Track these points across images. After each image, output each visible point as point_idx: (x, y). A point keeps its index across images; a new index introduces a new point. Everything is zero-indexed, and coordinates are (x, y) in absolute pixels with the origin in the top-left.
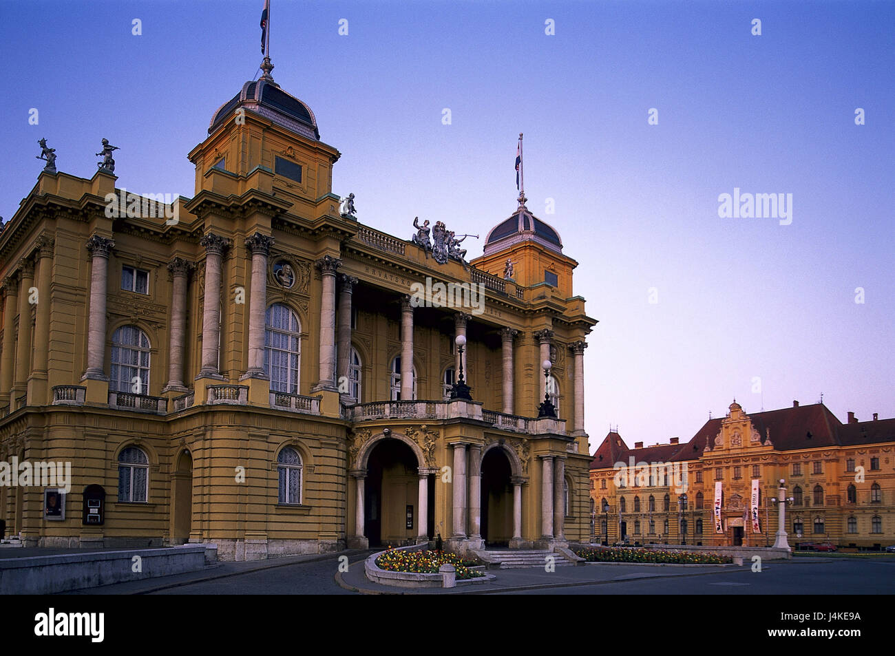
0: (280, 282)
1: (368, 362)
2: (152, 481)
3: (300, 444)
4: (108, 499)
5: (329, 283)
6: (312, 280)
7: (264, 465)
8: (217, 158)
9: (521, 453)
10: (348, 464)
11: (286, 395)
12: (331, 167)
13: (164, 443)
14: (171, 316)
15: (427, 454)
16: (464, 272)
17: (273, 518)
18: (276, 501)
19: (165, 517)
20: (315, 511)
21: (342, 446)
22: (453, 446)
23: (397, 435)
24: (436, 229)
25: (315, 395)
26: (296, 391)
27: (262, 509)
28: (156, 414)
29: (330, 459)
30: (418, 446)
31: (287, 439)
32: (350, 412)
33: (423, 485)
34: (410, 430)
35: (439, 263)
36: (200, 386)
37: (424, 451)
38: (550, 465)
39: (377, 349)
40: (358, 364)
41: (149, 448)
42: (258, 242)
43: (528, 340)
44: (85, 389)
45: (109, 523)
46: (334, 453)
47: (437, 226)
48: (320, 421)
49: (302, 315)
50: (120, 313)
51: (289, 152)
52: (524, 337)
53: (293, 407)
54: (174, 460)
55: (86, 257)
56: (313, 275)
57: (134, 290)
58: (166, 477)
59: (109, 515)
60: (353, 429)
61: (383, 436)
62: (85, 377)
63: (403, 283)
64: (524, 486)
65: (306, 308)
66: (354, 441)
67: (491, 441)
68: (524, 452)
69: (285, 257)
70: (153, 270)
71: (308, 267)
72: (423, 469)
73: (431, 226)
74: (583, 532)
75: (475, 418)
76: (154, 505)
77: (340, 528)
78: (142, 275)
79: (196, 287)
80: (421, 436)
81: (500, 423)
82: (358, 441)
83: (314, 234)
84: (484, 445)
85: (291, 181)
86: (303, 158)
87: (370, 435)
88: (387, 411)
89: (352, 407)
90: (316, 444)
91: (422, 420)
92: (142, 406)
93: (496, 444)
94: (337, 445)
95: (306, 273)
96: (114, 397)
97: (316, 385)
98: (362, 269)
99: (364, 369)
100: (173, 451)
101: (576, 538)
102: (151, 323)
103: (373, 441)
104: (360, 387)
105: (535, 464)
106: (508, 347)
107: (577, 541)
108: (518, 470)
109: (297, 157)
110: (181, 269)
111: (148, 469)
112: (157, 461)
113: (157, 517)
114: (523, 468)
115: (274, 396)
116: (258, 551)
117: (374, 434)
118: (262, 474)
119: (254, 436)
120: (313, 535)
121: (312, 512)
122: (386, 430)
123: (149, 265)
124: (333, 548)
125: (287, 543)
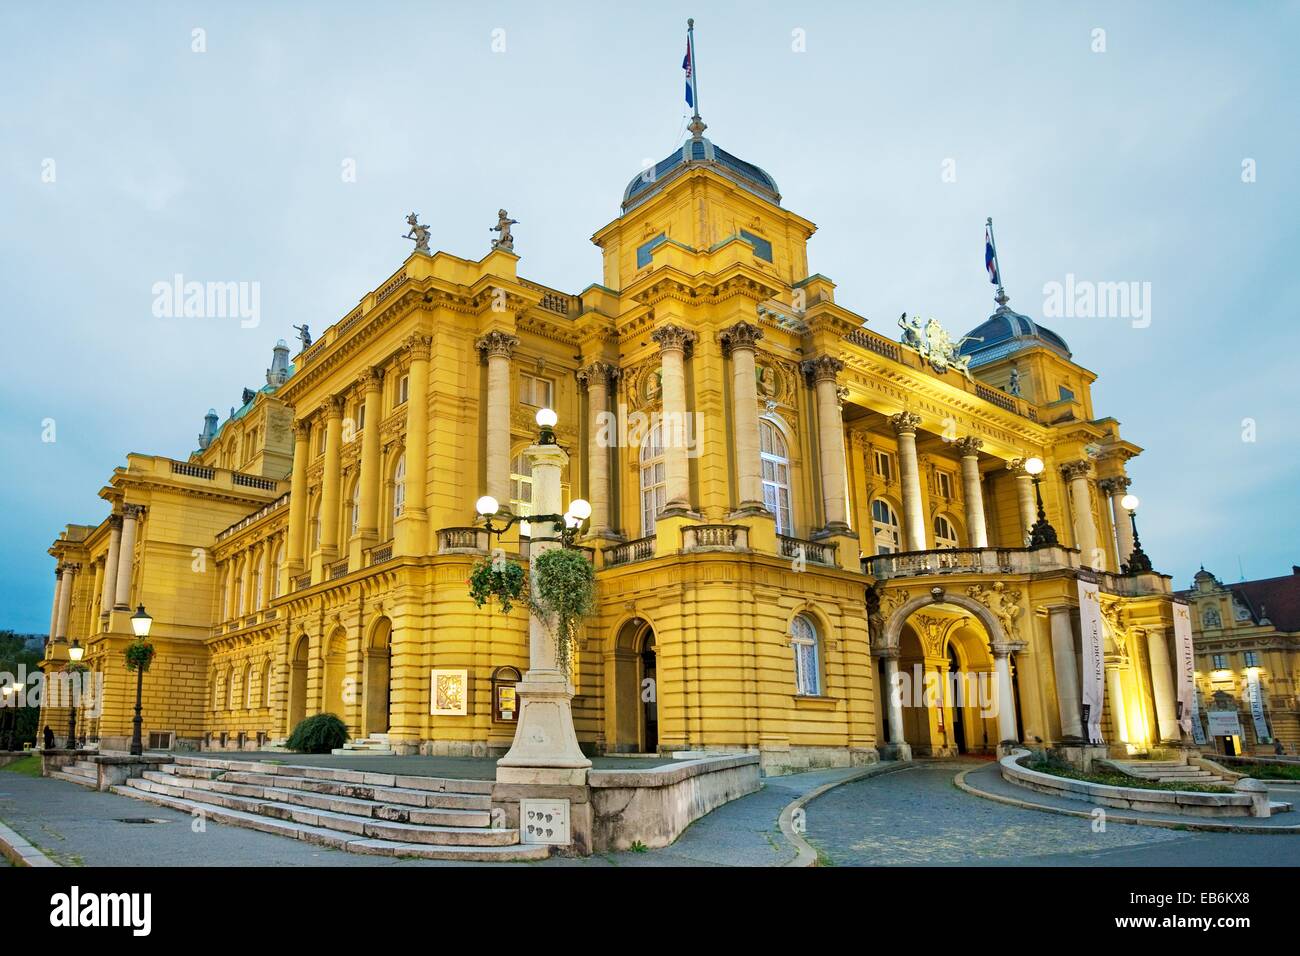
0: (761, 389)
3: (817, 610)
5: (830, 391)
6: (800, 390)
7: (774, 637)
8: (648, 236)
10: (870, 638)
11: (795, 540)
12: (804, 244)
15: (1008, 623)
16: (967, 384)
17: (793, 714)
18: (791, 689)
19: (598, 714)
20: (842, 705)
21: (865, 613)
22: (1050, 610)
23: (954, 596)
25: (826, 541)
27: (779, 701)
29: (854, 630)
30: (991, 612)
31: (800, 601)
33: (1004, 666)
34: (976, 589)
35: (937, 373)
36: (667, 528)
37: (1001, 618)
42: (742, 334)
44: (488, 533)
48: (838, 575)
49: (789, 435)
50: (521, 433)
51: (756, 224)
54: (610, 635)
55: (479, 360)
56: (800, 381)
57: (534, 404)
60: (878, 590)
61: (928, 599)
63: (899, 397)
65: (794, 426)
66: (879, 606)
69: (765, 358)
70: (558, 379)
71: (792, 371)
72: (1003, 643)
76: (583, 697)
78: (543, 386)
80: (994, 598)
82: (885, 606)
83: (803, 329)
85: (761, 261)
86: (773, 232)
87: (906, 599)
89: (869, 560)
90: (836, 609)
91: (994, 576)
94: (857, 611)
95: (791, 379)
97: (819, 529)
98: (851, 378)
100: (607, 621)
103: (911, 605)
109: (766, 230)
110: (602, 377)
112: (583, 635)
113: (587, 714)
115: (779, 542)
116: (781, 763)
117: (913, 595)
118: (776, 651)
119: (762, 596)
120: (843, 740)
121: (839, 708)
122: (937, 590)
123: (554, 372)
124: (870, 758)
125: (813, 750)
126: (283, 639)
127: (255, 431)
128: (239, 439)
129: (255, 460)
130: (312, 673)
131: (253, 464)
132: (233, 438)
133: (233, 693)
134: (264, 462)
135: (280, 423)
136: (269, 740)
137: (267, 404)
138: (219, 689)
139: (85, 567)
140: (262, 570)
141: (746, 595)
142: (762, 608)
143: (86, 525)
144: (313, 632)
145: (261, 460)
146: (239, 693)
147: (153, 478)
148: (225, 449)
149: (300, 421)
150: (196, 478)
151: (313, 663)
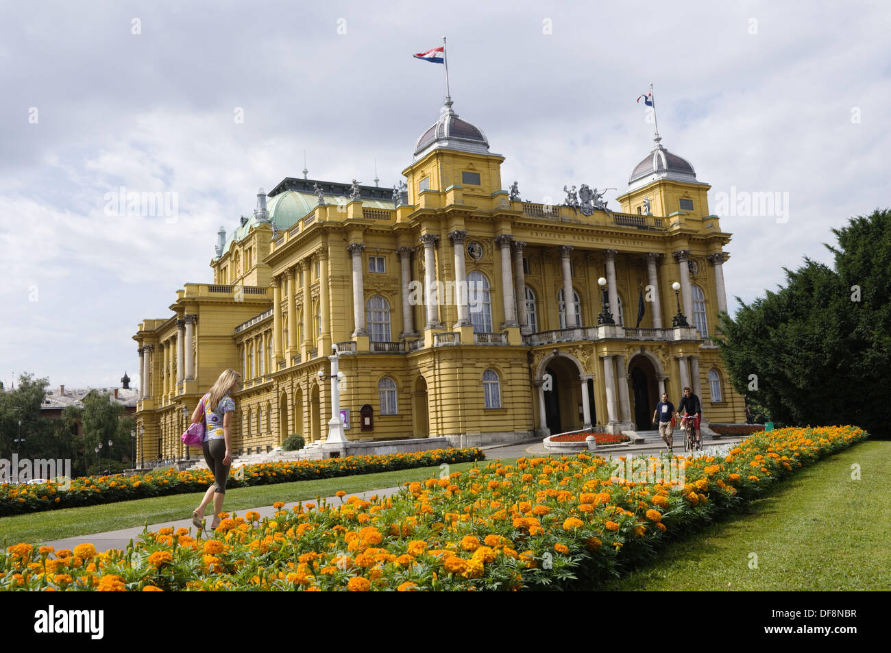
0: (473, 256)
1: (540, 297)
2: (399, 399)
3: (496, 367)
4: (375, 413)
5: (506, 252)
6: (494, 252)
7: (474, 383)
8: (423, 177)
9: (661, 356)
10: (531, 377)
11: (485, 334)
12: (499, 168)
13: (405, 373)
14: (401, 285)
15: (585, 365)
16: (607, 217)
17: (483, 418)
18: (484, 406)
19: (409, 423)
20: (509, 412)
21: (526, 365)
22: (603, 358)
23: (563, 353)
24: (581, 191)
25: (503, 331)
26: (490, 331)
27: (476, 412)
28: (399, 354)
29: (519, 374)
30: (579, 359)
31: (487, 364)
32: (528, 339)
33: (584, 387)
34: (571, 349)
35: (587, 216)
36: (428, 334)
37: (583, 363)
38: (685, 363)
39: (545, 286)
40: (532, 299)
41: (397, 377)
42: (457, 236)
43: (670, 260)
44: (355, 342)
45: (376, 430)
46: (519, 370)
47: (582, 189)
48: (509, 349)
49: (489, 276)
50: (370, 288)
51: (471, 167)
52: (666, 258)
53: (490, 341)
54: (413, 384)
55: (348, 256)
56: (494, 247)
57: (377, 271)
58: (408, 396)
59: (375, 424)
60: (532, 352)
61: (553, 355)
62: (354, 335)
63: (559, 237)
64: (666, 381)
65: (491, 272)
66: (533, 360)
67: (634, 350)
68: (663, 355)
69: (475, 239)
70: (387, 256)
71: (490, 243)
72: (584, 375)
73: (578, 189)
74: (737, 414)
75: (618, 336)
76: (402, 416)
77: (529, 422)
78: (381, 260)
79: (416, 263)
80: (580, 353)
81: (641, 335)
82: (536, 359)
83: (493, 220)
84: (627, 356)
85: (473, 186)
86: (480, 168)
87: (544, 355)
88: (554, 337)
89: (530, 336)
90: (507, 365)
91: (579, 342)
92: (390, 349)
93: (639, 352)
94: (521, 364)
95: (489, 247)
96: (373, 346)
97: (503, 323)
98: (528, 234)
99: (537, 302)
100: (411, 378)
101: (731, 420)
102: (388, 292)
103: (546, 358)
104: (535, 315)
105: (673, 363)
106: (652, 269)
107: (733, 422)
108: (661, 369)
109: (477, 168)
110: (406, 253)
111: (396, 392)
112: (401, 385)
113: (405, 423)
114: (664, 367)
115: (476, 336)
116: (475, 441)
117: (547, 354)
118: (474, 389)
119: (466, 364)
120: (511, 428)
121: (508, 413)
122: (555, 351)
123: (384, 253)
124: (525, 437)
125: (494, 434)
126: (275, 395)
127: (250, 248)
128: (241, 253)
129: (252, 270)
130: (290, 413)
131: (251, 273)
132: (237, 252)
133: (252, 424)
134: (258, 273)
135: (264, 245)
136: (272, 449)
137: (256, 235)
138: (245, 422)
139: (156, 347)
140: (263, 349)
141: (459, 364)
142: (466, 370)
143: (155, 319)
144: (288, 391)
145: (256, 271)
146: (256, 424)
147: (200, 298)
148: (233, 259)
149: (275, 277)
150: (221, 293)
151: (290, 408)
